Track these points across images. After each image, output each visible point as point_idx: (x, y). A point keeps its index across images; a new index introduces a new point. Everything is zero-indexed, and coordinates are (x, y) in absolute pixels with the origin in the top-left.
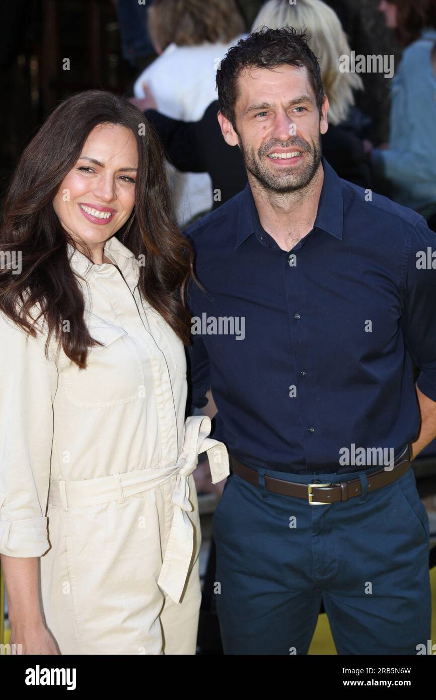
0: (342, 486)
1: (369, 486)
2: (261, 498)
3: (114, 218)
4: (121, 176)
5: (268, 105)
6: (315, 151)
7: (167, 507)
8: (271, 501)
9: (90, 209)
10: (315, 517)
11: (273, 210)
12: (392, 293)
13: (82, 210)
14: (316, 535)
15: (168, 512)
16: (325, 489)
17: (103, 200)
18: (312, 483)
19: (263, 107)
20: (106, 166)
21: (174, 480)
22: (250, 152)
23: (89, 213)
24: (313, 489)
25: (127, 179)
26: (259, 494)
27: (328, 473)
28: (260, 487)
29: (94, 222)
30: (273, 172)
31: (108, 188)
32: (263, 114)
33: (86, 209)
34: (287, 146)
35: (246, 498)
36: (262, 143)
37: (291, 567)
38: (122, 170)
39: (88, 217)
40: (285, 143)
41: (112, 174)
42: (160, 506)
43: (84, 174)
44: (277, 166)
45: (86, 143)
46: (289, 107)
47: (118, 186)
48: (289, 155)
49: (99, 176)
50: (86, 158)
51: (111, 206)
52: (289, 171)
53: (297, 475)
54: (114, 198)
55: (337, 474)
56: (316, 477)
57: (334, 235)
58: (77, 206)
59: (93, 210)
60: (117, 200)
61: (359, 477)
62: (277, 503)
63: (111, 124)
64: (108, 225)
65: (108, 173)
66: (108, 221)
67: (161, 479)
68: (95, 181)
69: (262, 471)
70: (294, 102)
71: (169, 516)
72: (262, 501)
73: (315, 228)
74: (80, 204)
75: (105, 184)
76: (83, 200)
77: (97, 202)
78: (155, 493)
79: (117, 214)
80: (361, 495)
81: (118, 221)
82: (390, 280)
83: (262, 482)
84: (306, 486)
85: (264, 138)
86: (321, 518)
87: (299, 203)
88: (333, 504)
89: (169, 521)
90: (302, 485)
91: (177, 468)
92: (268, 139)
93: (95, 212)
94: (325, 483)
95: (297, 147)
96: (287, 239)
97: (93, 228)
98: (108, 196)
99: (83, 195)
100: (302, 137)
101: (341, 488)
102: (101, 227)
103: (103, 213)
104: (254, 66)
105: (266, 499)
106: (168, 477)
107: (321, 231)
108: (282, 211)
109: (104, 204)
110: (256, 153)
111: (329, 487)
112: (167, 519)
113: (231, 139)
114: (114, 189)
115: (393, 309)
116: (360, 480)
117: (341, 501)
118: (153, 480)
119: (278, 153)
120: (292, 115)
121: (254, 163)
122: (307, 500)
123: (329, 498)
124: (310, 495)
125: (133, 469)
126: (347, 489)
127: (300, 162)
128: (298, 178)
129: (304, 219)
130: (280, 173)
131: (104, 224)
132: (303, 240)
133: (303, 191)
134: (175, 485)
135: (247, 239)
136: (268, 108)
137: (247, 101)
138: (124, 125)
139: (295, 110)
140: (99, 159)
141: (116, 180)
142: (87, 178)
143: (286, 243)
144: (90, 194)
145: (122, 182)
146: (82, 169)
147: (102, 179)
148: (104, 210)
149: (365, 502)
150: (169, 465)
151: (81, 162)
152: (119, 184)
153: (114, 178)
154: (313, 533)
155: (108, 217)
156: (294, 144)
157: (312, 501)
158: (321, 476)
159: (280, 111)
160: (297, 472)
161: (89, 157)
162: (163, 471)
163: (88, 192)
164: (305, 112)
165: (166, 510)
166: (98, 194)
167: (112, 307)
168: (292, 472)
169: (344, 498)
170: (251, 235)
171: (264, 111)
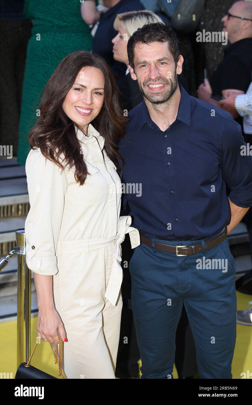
0: (193, 247)
1: (206, 247)
2: (153, 253)
3: (92, 113)
4: (96, 92)
5: (146, 61)
6: (172, 84)
7: (109, 258)
8: (158, 254)
9: (80, 109)
10: (180, 262)
11: (155, 112)
12: (215, 151)
13: (77, 109)
14: (180, 271)
15: (110, 261)
16: (184, 248)
17: (87, 104)
18: (178, 246)
19: (144, 63)
20: (87, 88)
21: (113, 246)
22: (140, 83)
23: (80, 110)
24: (178, 248)
25: (98, 94)
26: (152, 251)
27: (186, 240)
28: (152, 248)
29: (83, 115)
30: (150, 94)
31: (89, 98)
32: (144, 66)
33: (78, 109)
34: (155, 82)
35: (146, 253)
36: (145, 80)
37: (168, 287)
38: (95, 89)
39: (79, 112)
40: (154, 80)
41: (91, 91)
42: (106, 257)
43: (77, 92)
44: (151, 91)
45: (78, 76)
46: (157, 63)
47: (94, 97)
48: (157, 86)
49: (84, 92)
50: (77, 84)
51: (91, 107)
52: (157, 94)
53: (170, 241)
54: (92, 103)
55: (190, 241)
56: (180, 242)
57: (186, 123)
58: (74, 108)
59: (82, 109)
60: (94, 104)
61: (201, 243)
62: (161, 256)
63: (90, 67)
64: (89, 116)
65: (89, 91)
66: (89, 114)
67: (108, 244)
68: (82, 95)
69: (153, 240)
70: (159, 60)
71: (110, 263)
72: (153, 255)
73: (177, 120)
74: (75, 107)
75: (87, 96)
76: (77, 105)
77: (83, 106)
78: (104, 250)
79: (94, 111)
80: (202, 251)
81: (94, 114)
82: (214, 145)
83: (153, 245)
84: (175, 247)
85: (145, 77)
86: (182, 262)
87: (167, 108)
88: (188, 256)
89: (110, 265)
90: (173, 246)
91: (115, 240)
92: (147, 77)
93: (83, 110)
94: (184, 245)
95: (161, 82)
96: (163, 125)
97: (82, 118)
98: (89, 102)
99: (77, 102)
100: (164, 77)
101: (192, 248)
102: (86, 117)
103: (87, 111)
104: (140, 42)
105: (156, 253)
106: (111, 243)
107: (180, 121)
108: (159, 112)
109: (88, 107)
110: (142, 84)
111: (186, 247)
112: (109, 264)
113: (134, 77)
114: (92, 99)
115: (216, 160)
116: (201, 244)
117: (192, 254)
118: (104, 243)
119: (152, 85)
120: (159, 66)
121: (142, 89)
122: (176, 254)
123: (186, 253)
124: (177, 251)
125: (94, 237)
126: (195, 248)
127: (163, 90)
128: (162, 97)
129: (170, 116)
130: (153, 95)
131: (87, 116)
132: (171, 126)
133: (169, 102)
134: (114, 247)
135: (144, 126)
136: (146, 63)
137: (137, 59)
138: (96, 67)
139: (160, 64)
140: (84, 84)
141: (93, 94)
142: (78, 93)
143: (163, 127)
144: (80, 102)
145: (96, 95)
146: (76, 89)
147: (86, 94)
148: (88, 109)
149: (204, 255)
150: (112, 237)
151: (75, 86)
152: (94, 96)
153: (92, 93)
154: (179, 270)
155: (89, 112)
156: (159, 80)
157: (178, 254)
158: (182, 242)
159: (153, 65)
160: (171, 240)
161: (79, 83)
162: (109, 240)
163: (79, 101)
164: (165, 65)
165: (109, 260)
166: (84, 101)
167: (93, 158)
168: (168, 240)
169: (194, 253)
170: (145, 124)
171: (145, 64)
